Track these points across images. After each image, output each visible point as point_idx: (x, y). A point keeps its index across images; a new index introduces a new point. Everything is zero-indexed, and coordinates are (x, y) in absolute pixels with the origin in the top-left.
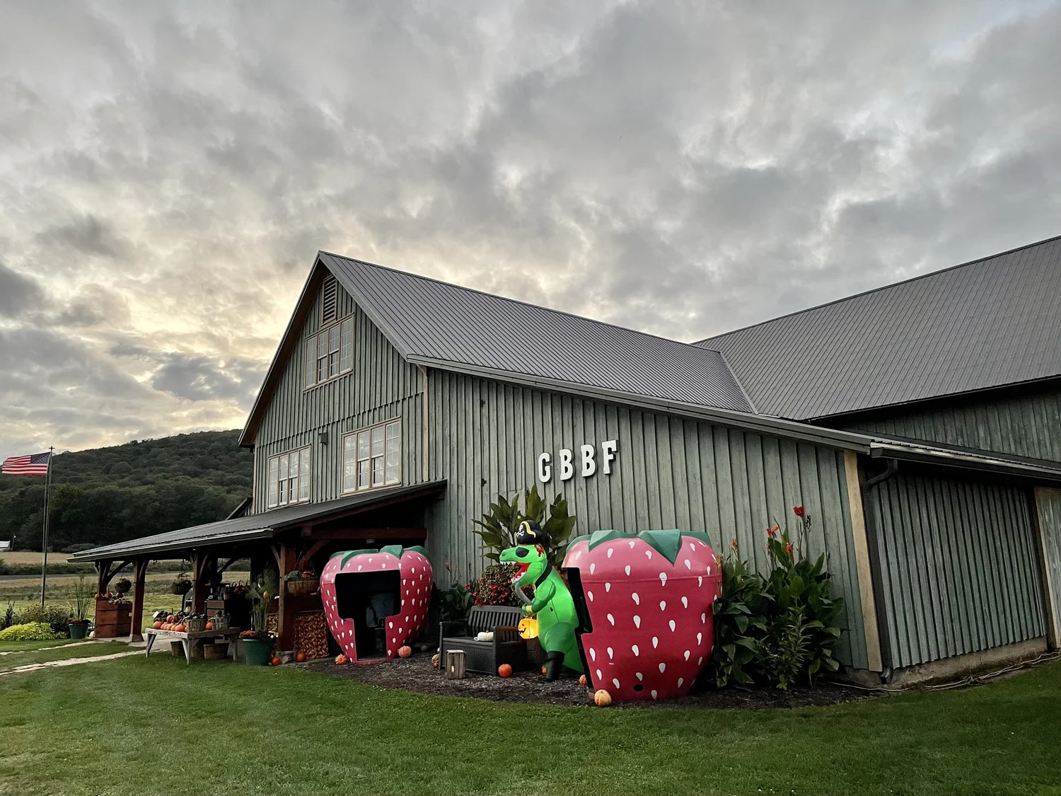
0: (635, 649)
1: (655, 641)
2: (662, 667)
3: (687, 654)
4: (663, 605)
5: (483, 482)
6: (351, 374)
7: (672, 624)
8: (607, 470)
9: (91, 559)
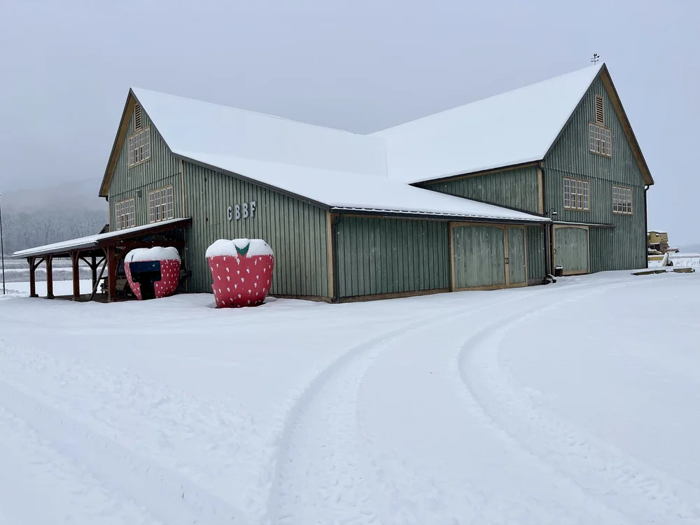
0: (228, 289)
1: (236, 286)
2: (240, 296)
3: (250, 291)
4: (238, 272)
5: (207, 220)
6: (149, 161)
7: (243, 280)
8: (252, 215)
9: (22, 257)
